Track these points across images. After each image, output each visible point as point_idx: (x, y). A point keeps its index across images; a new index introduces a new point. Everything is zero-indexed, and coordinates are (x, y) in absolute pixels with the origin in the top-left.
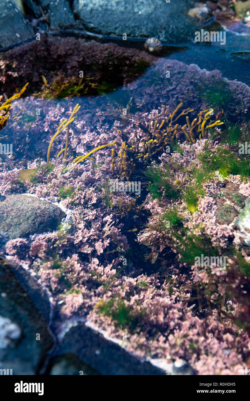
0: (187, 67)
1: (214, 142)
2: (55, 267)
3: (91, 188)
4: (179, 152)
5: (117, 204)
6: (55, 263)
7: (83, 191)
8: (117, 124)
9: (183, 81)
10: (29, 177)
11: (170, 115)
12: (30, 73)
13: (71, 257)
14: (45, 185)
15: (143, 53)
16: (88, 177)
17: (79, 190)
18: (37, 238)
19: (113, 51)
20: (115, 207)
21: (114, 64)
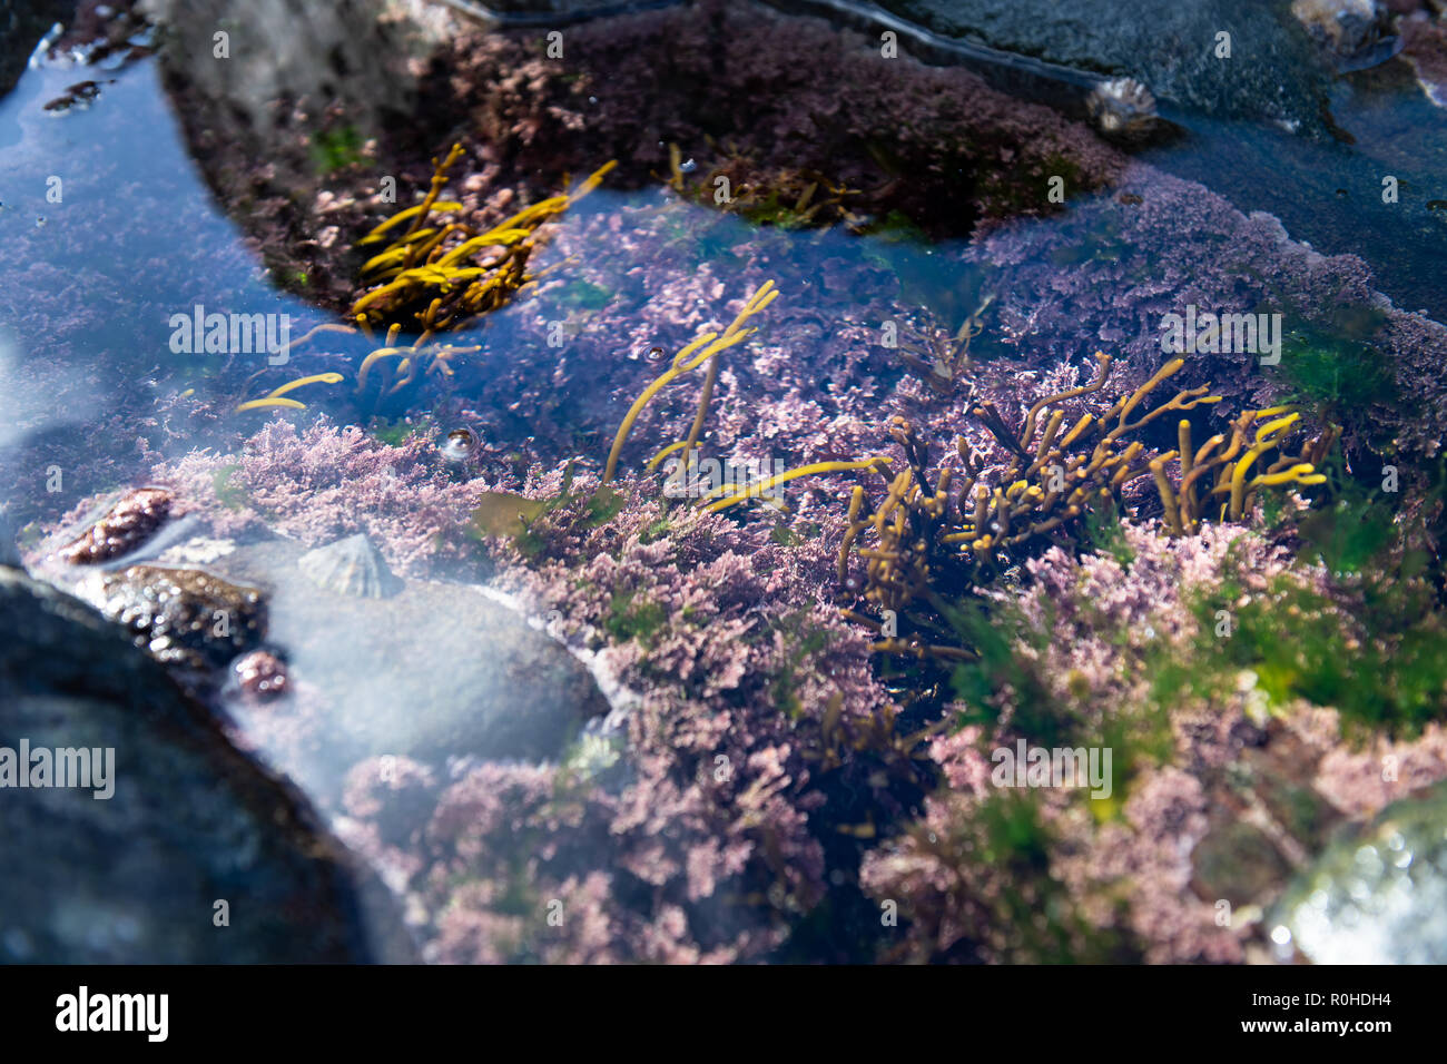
0: (1235, 220)
1: (1269, 550)
2: (506, 906)
3: (737, 623)
4: (1116, 559)
5: (819, 711)
6: (513, 891)
7: (704, 626)
8: (908, 387)
9: (1206, 273)
10: (515, 524)
11: (1124, 399)
12: (632, 127)
13: (582, 880)
14: (564, 571)
15: (1077, 130)
16: (734, 577)
17: (687, 618)
18: (476, 773)
19: (960, 101)
20: (808, 721)
21: (953, 152)
